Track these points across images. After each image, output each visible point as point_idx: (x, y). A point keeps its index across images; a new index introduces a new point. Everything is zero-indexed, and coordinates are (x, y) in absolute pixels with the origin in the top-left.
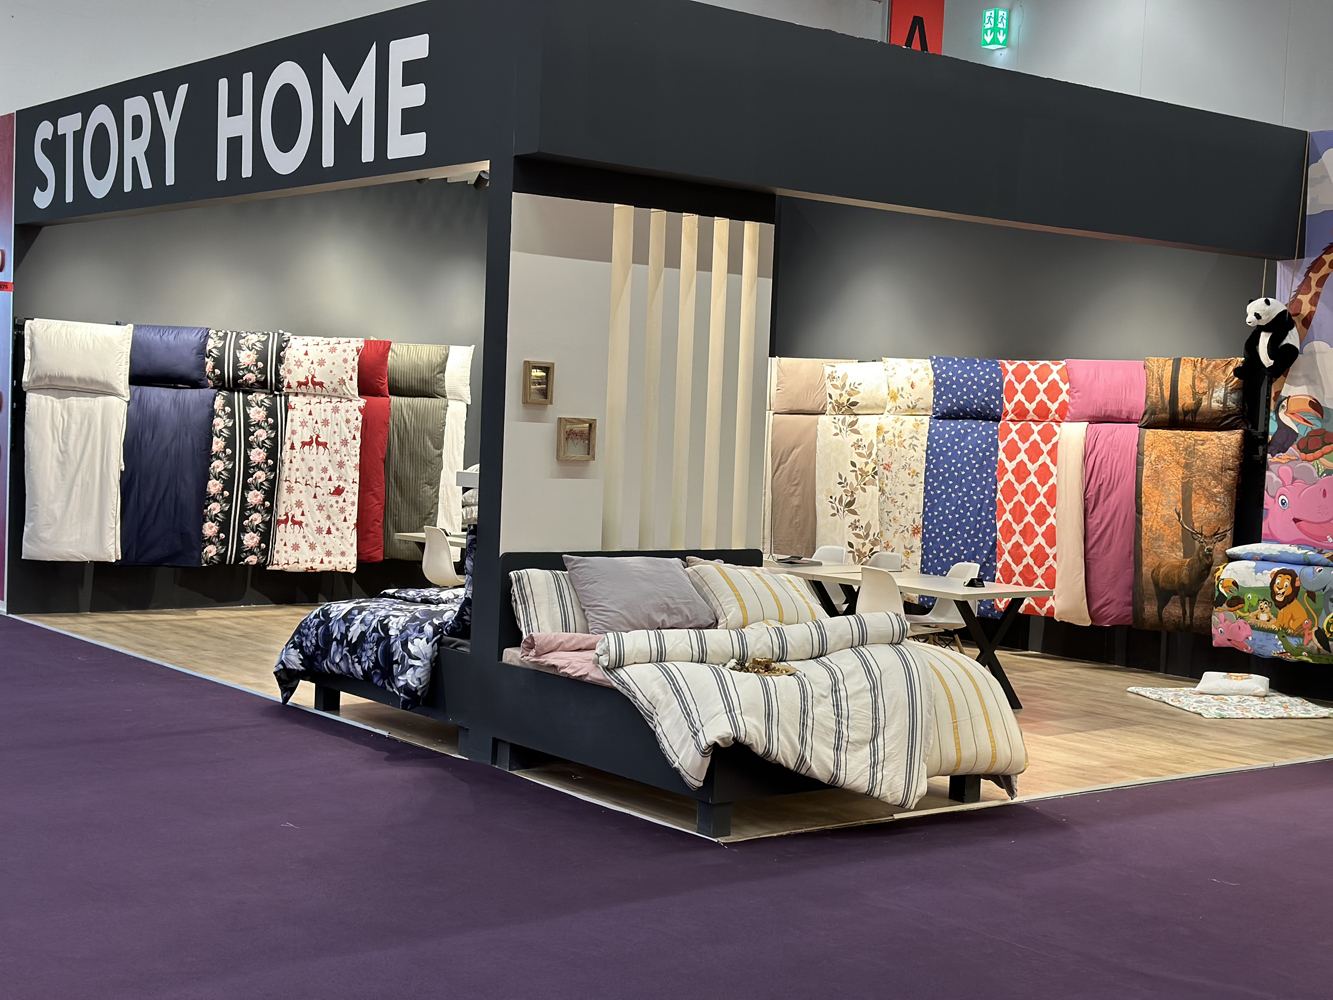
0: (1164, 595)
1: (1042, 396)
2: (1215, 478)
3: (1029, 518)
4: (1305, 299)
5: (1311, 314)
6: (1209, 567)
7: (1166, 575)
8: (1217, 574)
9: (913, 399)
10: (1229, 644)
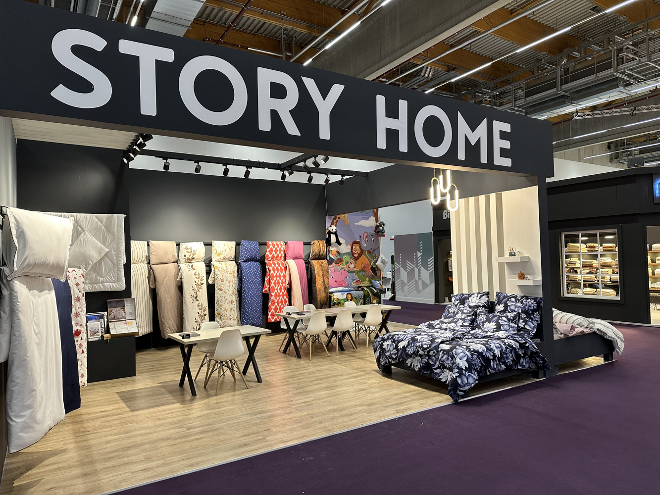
0: (322, 306)
1: (278, 252)
2: (327, 272)
6: (328, 296)
7: (322, 300)
8: (333, 297)
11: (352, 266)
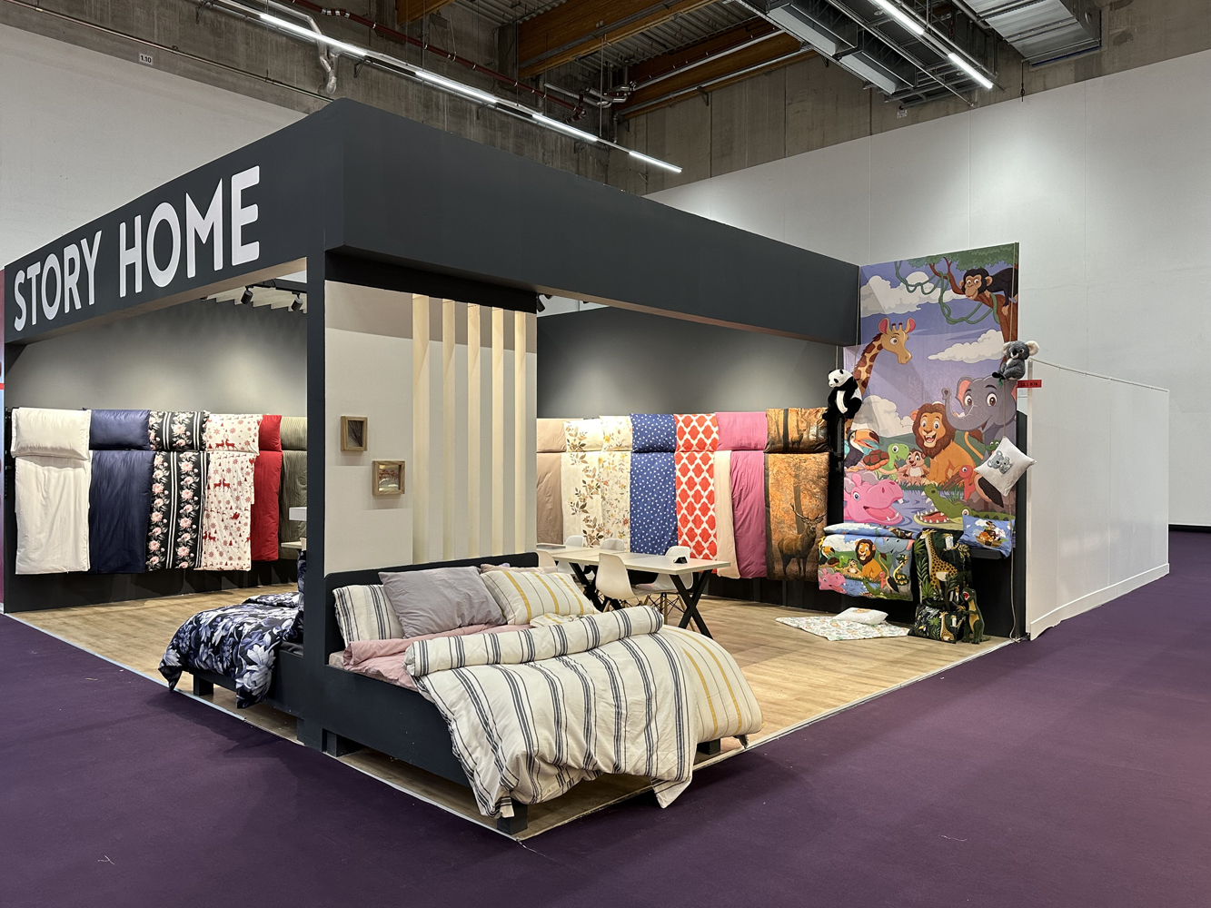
0: (786, 559)
1: (701, 436)
2: (814, 483)
3: (697, 512)
4: (863, 369)
5: (868, 378)
6: (814, 539)
7: (787, 546)
8: (820, 544)
9: (620, 440)
10: (830, 588)
11: (916, 472)
